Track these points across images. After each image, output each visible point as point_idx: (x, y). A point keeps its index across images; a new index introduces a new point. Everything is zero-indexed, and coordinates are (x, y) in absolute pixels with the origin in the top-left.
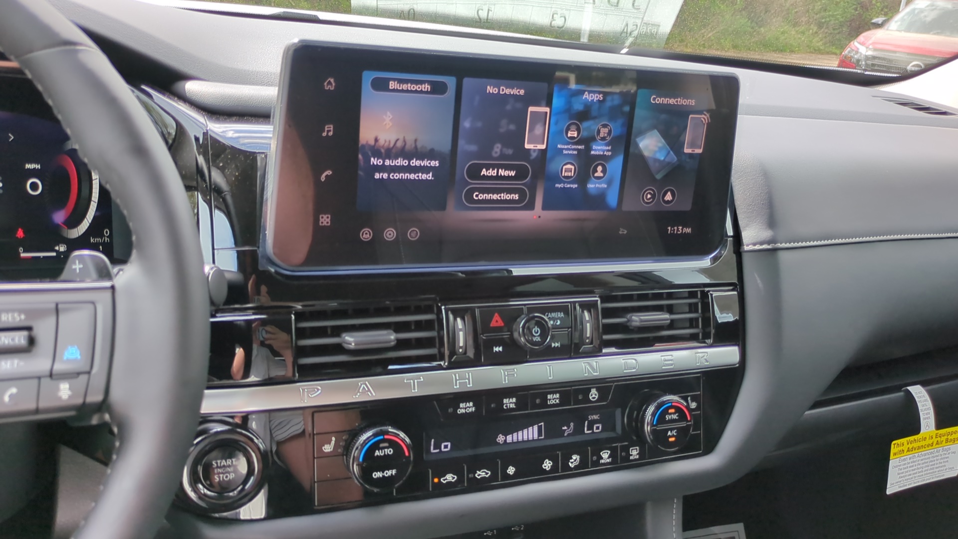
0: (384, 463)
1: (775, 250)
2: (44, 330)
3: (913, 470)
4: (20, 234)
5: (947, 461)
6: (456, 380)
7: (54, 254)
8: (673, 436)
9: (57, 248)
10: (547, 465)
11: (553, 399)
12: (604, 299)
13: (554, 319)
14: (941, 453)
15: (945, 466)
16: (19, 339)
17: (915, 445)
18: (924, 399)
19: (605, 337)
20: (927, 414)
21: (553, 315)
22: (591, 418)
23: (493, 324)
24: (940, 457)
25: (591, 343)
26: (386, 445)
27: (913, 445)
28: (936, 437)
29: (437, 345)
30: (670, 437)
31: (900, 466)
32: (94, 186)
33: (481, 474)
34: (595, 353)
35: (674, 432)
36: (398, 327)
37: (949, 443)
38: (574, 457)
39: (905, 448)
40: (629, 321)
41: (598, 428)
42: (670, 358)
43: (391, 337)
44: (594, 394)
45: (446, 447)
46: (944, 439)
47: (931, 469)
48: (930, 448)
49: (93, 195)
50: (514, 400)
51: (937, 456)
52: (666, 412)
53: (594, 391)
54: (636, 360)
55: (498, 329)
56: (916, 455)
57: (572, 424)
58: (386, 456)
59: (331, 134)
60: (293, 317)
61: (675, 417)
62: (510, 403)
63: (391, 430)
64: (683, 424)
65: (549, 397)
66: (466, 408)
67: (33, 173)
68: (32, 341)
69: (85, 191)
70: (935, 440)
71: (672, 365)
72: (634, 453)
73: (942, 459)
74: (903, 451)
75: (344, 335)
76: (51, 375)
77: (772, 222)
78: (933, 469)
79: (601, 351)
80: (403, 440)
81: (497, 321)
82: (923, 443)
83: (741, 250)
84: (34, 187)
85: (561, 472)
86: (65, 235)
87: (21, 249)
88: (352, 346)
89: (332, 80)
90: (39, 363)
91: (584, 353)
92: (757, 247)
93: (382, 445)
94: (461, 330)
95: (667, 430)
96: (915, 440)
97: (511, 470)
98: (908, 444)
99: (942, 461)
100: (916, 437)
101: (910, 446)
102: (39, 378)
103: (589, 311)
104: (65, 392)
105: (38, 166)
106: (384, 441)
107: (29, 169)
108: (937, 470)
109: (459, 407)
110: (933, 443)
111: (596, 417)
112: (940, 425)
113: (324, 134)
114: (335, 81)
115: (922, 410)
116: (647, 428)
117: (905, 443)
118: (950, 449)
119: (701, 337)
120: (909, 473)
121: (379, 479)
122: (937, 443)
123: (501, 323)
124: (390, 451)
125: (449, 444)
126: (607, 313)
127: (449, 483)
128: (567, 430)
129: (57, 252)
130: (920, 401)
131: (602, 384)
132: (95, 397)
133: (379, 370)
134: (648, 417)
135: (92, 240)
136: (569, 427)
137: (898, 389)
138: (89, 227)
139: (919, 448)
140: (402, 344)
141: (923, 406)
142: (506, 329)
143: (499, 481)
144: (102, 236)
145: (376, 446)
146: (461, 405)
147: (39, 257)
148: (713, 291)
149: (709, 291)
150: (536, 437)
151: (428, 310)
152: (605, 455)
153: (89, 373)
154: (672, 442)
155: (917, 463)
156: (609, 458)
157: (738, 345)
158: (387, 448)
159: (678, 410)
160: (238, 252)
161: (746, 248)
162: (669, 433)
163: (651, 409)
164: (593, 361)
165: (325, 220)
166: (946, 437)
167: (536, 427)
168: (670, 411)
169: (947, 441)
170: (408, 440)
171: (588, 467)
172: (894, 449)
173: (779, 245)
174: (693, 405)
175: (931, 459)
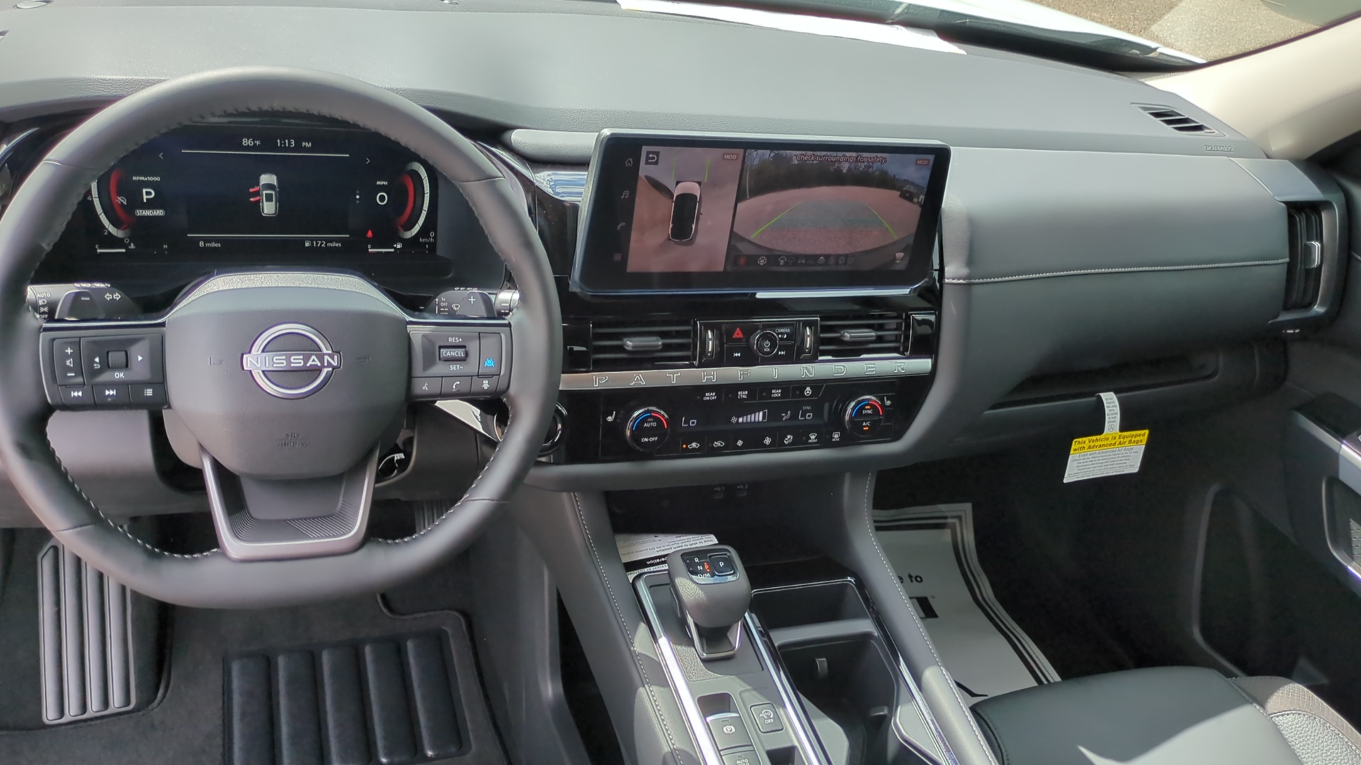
0: (650, 432)
1: (970, 284)
2: (473, 347)
3: (1092, 464)
4: (370, 234)
5: (1129, 459)
6: (704, 376)
7: (393, 250)
8: (867, 426)
9: (395, 246)
10: (768, 441)
11: (776, 393)
12: (822, 319)
13: (782, 334)
14: (1122, 451)
15: (1125, 463)
16: (460, 353)
17: (1097, 444)
18: (1113, 404)
19: (821, 348)
20: (1113, 418)
21: (782, 330)
22: (804, 408)
23: (735, 336)
24: (1121, 456)
25: (809, 352)
26: (652, 420)
27: (1094, 443)
28: (1119, 438)
29: (692, 349)
30: (865, 426)
31: (1080, 460)
32: (425, 199)
33: (717, 444)
34: (813, 359)
35: (868, 424)
36: (663, 335)
37: (1132, 444)
38: (789, 437)
39: (1086, 445)
40: (842, 336)
41: (809, 416)
42: (873, 366)
43: (660, 342)
44: (808, 391)
45: (693, 423)
46: (1127, 440)
47: (1110, 465)
48: (1112, 447)
49: (425, 205)
50: (746, 393)
51: (1119, 454)
52: (863, 408)
53: (808, 389)
54: (844, 367)
55: (739, 340)
56: (1097, 452)
57: (789, 412)
58: (652, 428)
59: (627, 197)
60: (591, 325)
61: (870, 412)
62: (743, 394)
63: (654, 409)
64: (876, 418)
65: (773, 391)
66: (710, 396)
67: (382, 188)
68: (467, 354)
69: (418, 203)
70: (1118, 441)
71: (873, 371)
72: (836, 436)
73: (1123, 457)
74: (1084, 448)
75: (625, 340)
76: (478, 375)
77: (970, 262)
78: (1113, 464)
79: (817, 359)
80: (663, 416)
81: (738, 334)
82: (1105, 443)
83: (943, 282)
84: (382, 199)
85: (778, 446)
86: (401, 236)
87: (369, 246)
88: (630, 349)
89: (631, 160)
90: (471, 367)
91: (802, 359)
92: (955, 281)
93: (649, 420)
94: (710, 339)
95: (863, 422)
96: (1097, 439)
97: (740, 443)
98: (1089, 442)
99: (1123, 459)
100: (1098, 437)
101: (1092, 444)
102: (472, 376)
103: (811, 328)
104: (486, 385)
105: (386, 183)
106: (651, 416)
107: (379, 185)
108: (1118, 466)
109: (705, 396)
110: (1115, 443)
111: (809, 408)
112: (1124, 428)
113: (623, 197)
114: (633, 161)
115: (1108, 414)
116: (847, 418)
117: (1087, 442)
118: (1132, 449)
119: (901, 350)
120: (1088, 467)
121: (645, 442)
122: (1120, 443)
123: (741, 336)
124: (654, 424)
125: (695, 421)
126: (826, 329)
127: (694, 449)
128: (785, 417)
129: (395, 248)
130: (1108, 407)
131: (817, 384)
132: (502, 386)
133: (649, 366)
134: (849, 410)
135: (421, 240)
136: (786, 414)
137: (1092, 394)
138: (420, 230)
139: (1100, 446)
140: (666, 347)
141: (1110, 411)
142: (744, 340)
143: (730, 449)
144: (429, 237)
145: (644, 420)
146: (707, 394)
147: (382, 252)
148: (915, 314)
149: (911, 314)
150: (761, 419)
151: (686, 323)
152: (813, 437)
153: (499, 375)
154: (866, 430)
155: (1097, 459)
156: (815, 438)
157: (932, 358)
158: (653, 422)
159: (873, 407)
160: (555, 277)
161: (946, 281)
162: (864, 424)
163: (853, 404)
164: (809, 366)
165: (617, 257)
166: (1129, 439)
167: (761, 413)
168: (867, 407)
169: (1130, 442)
170: (666, 416)
171: (800, 444)
172: (1075, 444)
173: (973, 281)
174: (888, 403)
175: (1112, 456)
